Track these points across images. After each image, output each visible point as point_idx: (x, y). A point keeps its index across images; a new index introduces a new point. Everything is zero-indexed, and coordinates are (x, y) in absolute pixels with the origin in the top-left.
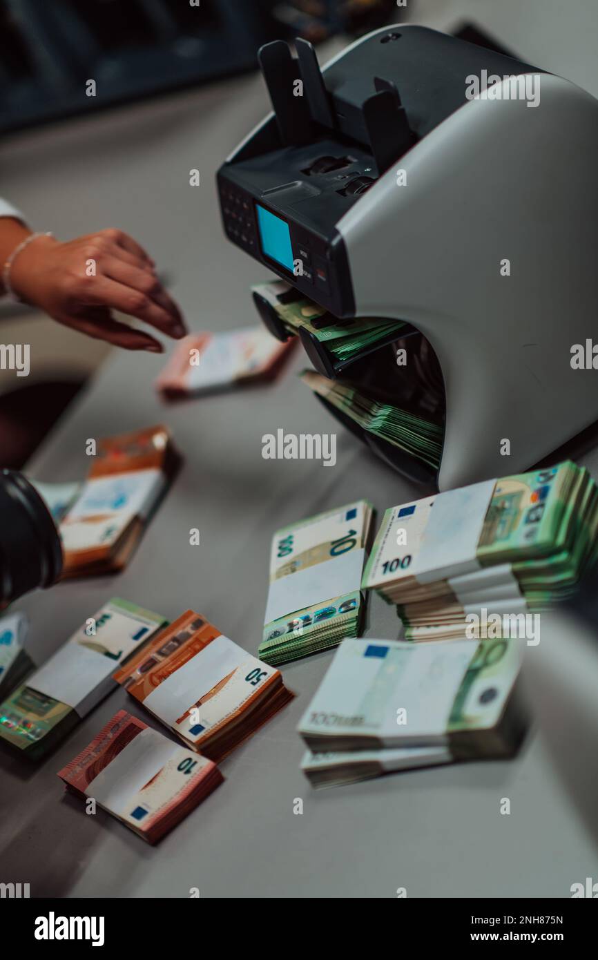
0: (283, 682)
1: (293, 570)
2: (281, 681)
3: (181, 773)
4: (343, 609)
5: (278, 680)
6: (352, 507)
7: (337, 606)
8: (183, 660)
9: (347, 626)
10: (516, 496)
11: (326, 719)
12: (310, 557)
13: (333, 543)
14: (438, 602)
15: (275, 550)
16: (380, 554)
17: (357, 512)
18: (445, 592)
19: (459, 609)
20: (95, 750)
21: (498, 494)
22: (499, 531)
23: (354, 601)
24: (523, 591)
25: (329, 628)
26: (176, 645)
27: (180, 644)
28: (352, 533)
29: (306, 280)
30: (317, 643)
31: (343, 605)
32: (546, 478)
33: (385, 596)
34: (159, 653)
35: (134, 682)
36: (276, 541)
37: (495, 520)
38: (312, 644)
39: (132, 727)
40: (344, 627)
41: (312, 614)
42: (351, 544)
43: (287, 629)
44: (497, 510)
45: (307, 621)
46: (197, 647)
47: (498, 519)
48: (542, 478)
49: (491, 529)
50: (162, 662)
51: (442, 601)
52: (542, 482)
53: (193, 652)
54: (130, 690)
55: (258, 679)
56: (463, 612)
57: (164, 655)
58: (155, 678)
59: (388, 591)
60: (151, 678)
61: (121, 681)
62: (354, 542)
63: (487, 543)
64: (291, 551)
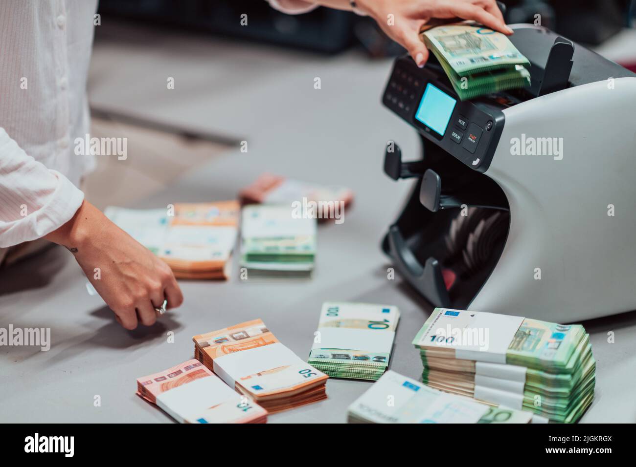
0: (325, 385)
1: (338, 326)
2: (325, 383)
3: (240, 410)
4: (375, 359)
5: (323, 382)
6: (387, 307)
7: (372, 357)
8: (249, 346)
9: (377, 370)
10: (542, 331)
11: (370, 410)
12: (353, 324)
13: (371, 322)
14: (457, 376)
15: (324, 311)
16: (429, 330)
17: (390, 311)
18: (469, 370)
19: (471, 386)
20: (169, 375)
21: (525, 326)
22: (526, 345)
23: (384, 358)
24: (525, 390)
25: (364, 366)
26: (245, 336)
27: (249, 337)
28: (386, 321)
29: (453, 140)
30: (351, 373)
31: (376, 357)
32: (562, 329)
33: (424, 357)
34: (232, 336)
35: (209, 345)
36: (326, 306)
37: (522, 338)
38: (347, 372)
39: (202, 371)
40: (375, 370)
41: (351, 354)
42: (385, 326)
43: (331, 356)
44: (525, 333)
45: (347, 357)
46: (261, 343)
47: (525, 339)
48: (560, 328)
49: (519, 342)
50: (233, 342)
51: (462, 376)
52: (558, 330)
53: (257, 344)
54: (205, 349)
55: (309, 375)
56: (473, 389)
57: (234, 338)
58: (226, 349)
59: (430, 353)
60: (223, 348)
61: (199, 341)
62: (388, 326)
63: (515, 349)
64: (337, 315)
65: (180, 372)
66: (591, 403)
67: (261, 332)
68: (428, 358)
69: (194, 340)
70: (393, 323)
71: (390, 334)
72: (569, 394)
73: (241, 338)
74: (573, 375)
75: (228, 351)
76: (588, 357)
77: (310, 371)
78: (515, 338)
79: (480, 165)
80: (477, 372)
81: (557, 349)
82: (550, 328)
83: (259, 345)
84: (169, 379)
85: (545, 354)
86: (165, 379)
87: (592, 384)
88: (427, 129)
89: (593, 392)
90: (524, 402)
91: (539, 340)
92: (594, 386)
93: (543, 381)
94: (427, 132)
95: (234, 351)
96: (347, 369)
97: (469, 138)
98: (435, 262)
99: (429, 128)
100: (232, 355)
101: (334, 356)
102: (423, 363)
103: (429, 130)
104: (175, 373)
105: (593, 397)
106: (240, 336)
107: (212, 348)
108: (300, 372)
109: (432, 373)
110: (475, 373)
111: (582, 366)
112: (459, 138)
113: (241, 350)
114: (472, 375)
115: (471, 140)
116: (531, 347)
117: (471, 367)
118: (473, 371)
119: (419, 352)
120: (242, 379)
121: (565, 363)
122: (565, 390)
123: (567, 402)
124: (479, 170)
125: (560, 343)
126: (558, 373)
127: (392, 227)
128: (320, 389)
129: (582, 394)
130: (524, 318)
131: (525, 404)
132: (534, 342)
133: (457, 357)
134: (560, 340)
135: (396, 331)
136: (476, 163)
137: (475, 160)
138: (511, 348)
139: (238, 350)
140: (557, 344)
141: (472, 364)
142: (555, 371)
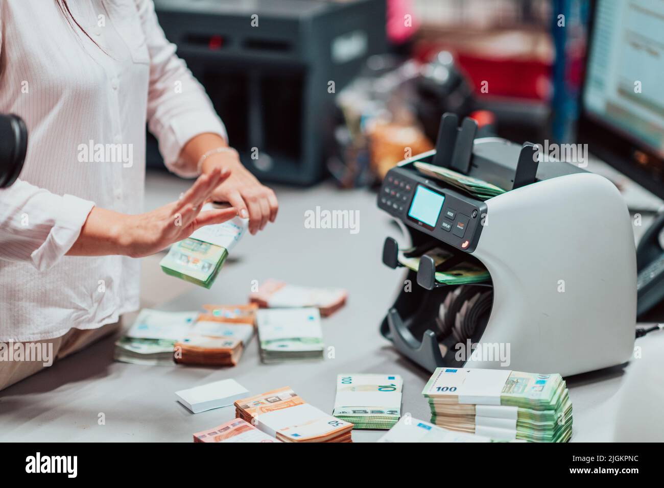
0: (351, 432)
1: (354, 391)
2: (351, 430)
5: (349, 429)
6: (391, 376)
7: (386, 411)
8: (282, 407)
9: (392, 421)
10: (528, 379)
12: (365, 388)
13: (380, 386)
14: (460, 419)
15: (339, 380)
16: (435, 383)
17: (395, 378)
18: (470, 412)
19: (473, 426)
20: (219, 431)
21: (513, 376)
22: (516, 389)
23: (397, 412)
24: (517, 425)
25: (380, 418)
26: (278, 400)
27: (280, 400)
28: (393, 385)
29: (444, 229)
30: (371, 423)
31: (390, 411)
32: (543, 377)
33: (432, 404)
34: (266, 400)
35: (249, 407)
36: (340, 377)
37: (512, 385)
38: (367, 423)
39: (246, 426)
40: (390, 420)
41: (368, 410)
42: (393, 389)
43: (352, 412)
44: (513, 381)
45: (365, 412)
46: (292, 404)
47: (514, 385)
48: (541, 377)
49: (510, 387)
50: (269, 404)
51: (464, 419)
52: (541, 378)
53: (288, 405)
54: (246, 410)
55: (337, 425)
56: (474, 429)
57: (269, 402)
58: (264, 410)
59: (437, 401)
60: (261, 408)
61: (240, 405)
62: (395, 389)
63: (507, 392)
64: (351, 383)
65: (228, 428)
66: (570, 438)
67: (291, 396)
68: (435, 405)
69: (236, 404)
70: (399, 386)
71: (397, 395)
72: (554, 426)
73: (275, 401)
74: (556, 410)
75: (266, 411)
76: (566, 399)
77: (337, 422)
78: (506, 385)
79: (468, 247)
80: (477, 414)
81: (541, 391)
82: (534, 377)
83: (290, 406)
84: (220, 434)
85: (533, 395)
86: (216, 433)
87: (570, 421)
88: (420, 223)
89: (571, 428)
90: (517, 436)
91: (526, 386)
92: (572, 423)
93: (532, 417)
94: (420, 225)
95: (270, 410)
96: (366, 421)
97: (458, 226)
98: (432, 334)
99: (421, 222)
100: (270, 413)
101: (354, 412)
102: (432, 410)
103: (421, 224)
104: (224, 429)
105: (571, 433)
106: (274, 400)
107: (252, 409)
108: (329, 423)
109: (438, 418)
110: (475, 415)
111: (562, 405)
112: (449, 227)
113: (276, 409)
114: (473, 417)
115: (460, 227)
116: (520, 390)
117: (471, 409)
118: (474, 413)
119: (428, 401)
120: (282, 430)
121: (549, 400)
122: (551, 423)
123: (552, 433)
124: (467, 251)
125: (543, 387)
126: (544, 410)
127: (390, 310)
128: (347, 435)
129: (563, 428)
130: (511, 371)
131: (518, 437)
132: (522, 387)
133: (460, 403)
134: (542, 385)
135: (402, 392)
136: (465, 245)
137: (464, 242)
138: (504, 392)
139: (274, 410)
140: (542, 388)
141: (473, 408)
142: (542, 408)
